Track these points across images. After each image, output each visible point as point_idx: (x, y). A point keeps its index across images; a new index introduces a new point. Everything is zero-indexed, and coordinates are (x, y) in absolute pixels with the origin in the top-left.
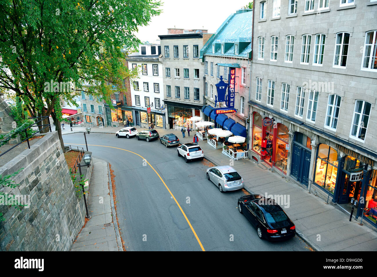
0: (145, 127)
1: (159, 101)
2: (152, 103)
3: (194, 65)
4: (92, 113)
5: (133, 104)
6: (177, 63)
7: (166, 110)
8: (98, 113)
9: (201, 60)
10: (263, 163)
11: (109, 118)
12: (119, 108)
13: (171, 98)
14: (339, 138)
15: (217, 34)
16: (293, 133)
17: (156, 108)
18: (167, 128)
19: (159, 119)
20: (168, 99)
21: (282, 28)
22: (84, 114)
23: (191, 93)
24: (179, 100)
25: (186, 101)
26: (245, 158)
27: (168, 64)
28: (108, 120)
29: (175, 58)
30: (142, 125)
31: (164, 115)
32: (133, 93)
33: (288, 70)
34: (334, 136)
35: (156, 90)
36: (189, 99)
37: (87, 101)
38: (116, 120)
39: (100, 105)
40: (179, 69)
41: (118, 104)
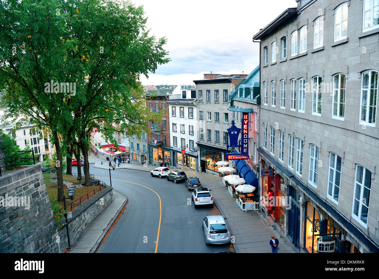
0: (180, 168)
1: (193, 143)
2: (187, 145)
3: (224, 109)
4: (138, 151)
5: (172, 145)
6: (209, 106)
7: (199, 153)
8: (142, 152)
9: (229, 104)
10: (269, 217)
11: (151, 157)
12: (159, 148)
13: (203, 141)
14: (319, 196)
15: (248, 79)
16: (287, 187)
17: (191, 150)
18: (199, 171)
19: (193, 161)
20: (200, 141)
21: (277, 73)
22: (131, 152)
23: (221, 137)
24: (210, 143)
25: (216, 145)
26: (255, 210)
27: (201, 108)
28: (150, 159)
29: (207, 102)
30: (178, 166)
31: (196, 157)
32: (172, 134)
33: (283, 116)
34: (315, 193)
35: (191, 133)
36: (219, 143)
37: (134, 140)
38: (157, 160)
39: (144, 144)
40: (210, 113)
41: (158, 144)
